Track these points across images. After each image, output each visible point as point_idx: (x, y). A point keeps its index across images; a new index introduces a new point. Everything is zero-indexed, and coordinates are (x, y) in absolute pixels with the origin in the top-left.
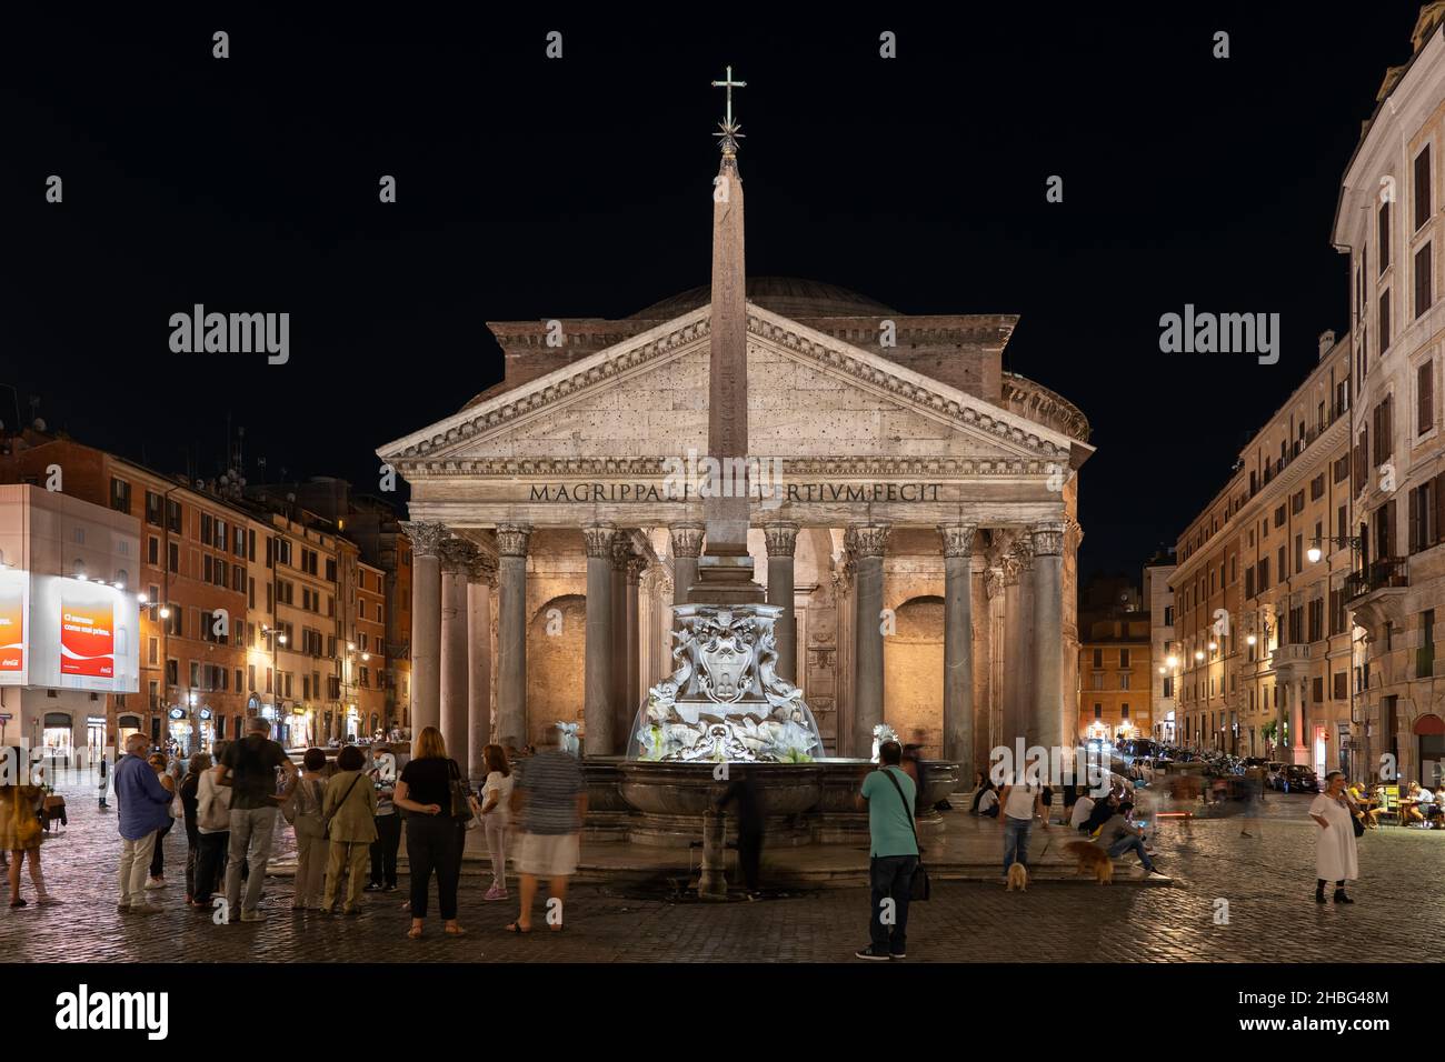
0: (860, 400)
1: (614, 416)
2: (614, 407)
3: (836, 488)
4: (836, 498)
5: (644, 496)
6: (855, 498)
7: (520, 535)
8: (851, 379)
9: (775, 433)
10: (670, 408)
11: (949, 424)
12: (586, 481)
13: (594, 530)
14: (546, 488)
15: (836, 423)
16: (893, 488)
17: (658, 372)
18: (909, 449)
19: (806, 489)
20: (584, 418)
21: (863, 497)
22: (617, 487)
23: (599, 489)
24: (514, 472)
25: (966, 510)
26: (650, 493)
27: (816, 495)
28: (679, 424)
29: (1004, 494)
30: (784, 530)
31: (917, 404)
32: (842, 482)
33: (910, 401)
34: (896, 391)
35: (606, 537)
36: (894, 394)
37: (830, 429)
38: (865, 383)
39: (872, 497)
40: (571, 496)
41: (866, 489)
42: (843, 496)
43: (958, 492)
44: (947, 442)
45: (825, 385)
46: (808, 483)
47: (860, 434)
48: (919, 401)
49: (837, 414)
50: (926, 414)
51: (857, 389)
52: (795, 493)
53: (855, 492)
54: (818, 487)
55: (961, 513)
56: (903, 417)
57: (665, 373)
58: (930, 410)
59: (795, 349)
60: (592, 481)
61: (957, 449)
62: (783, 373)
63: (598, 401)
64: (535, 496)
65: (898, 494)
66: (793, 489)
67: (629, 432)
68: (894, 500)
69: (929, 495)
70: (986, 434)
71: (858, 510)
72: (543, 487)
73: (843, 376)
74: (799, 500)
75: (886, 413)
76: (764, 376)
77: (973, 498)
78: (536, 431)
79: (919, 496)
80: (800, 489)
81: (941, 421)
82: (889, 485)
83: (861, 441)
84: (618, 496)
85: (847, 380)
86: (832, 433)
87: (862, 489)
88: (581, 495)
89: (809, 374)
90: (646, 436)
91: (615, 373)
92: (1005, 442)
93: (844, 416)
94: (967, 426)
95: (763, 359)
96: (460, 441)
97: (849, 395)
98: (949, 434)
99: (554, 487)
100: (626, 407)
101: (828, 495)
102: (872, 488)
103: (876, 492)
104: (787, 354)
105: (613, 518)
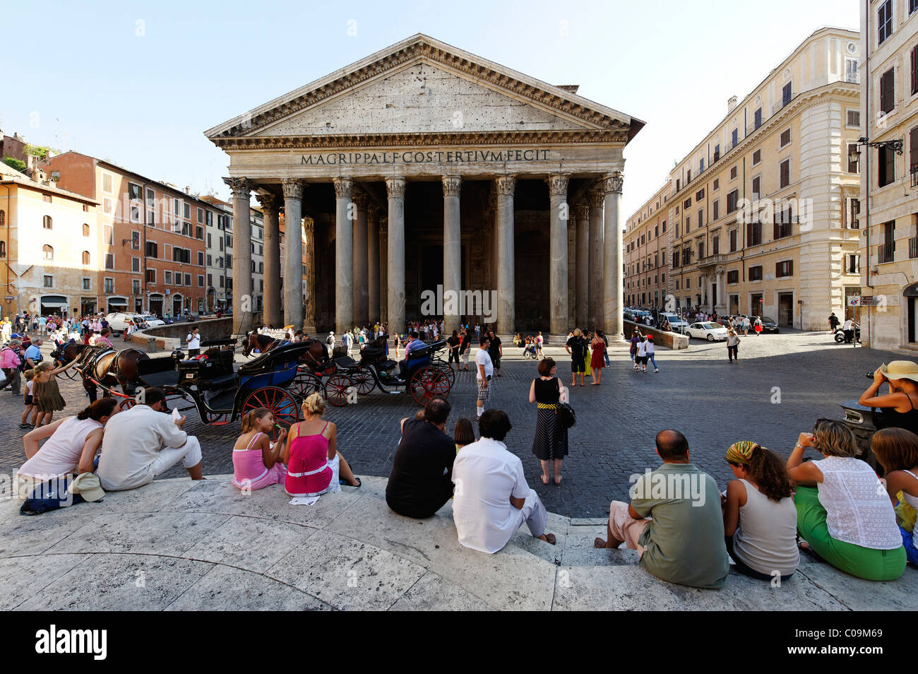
0: (499, 100)
1: (351, 112)
2: (352, 107)
3: (485, 153)
4: (484, 159)
5: (369, 160)
6: (496, 159)
7: (296, 186)
8: (494, 87)
9: (447, 121)
10: (385, 106)
11: (553, 113)
12: (335, 153)
13: (339, 182)
14: (310, 157)
15: (484, 115)
16: (519, 153)
17: (377, 86)
18: (530, 127)
19: (467, 155)
20: (333, 114)
21: (501, 160)
22: (353, 156)
23: (342, 157)
24: (291, 147)
25: (563, 165)
26: (373, 158)
27: (473, 157)
28: (389, 117)
29: (587, 155)
30: (453, 180)
31: (534, 101)
32: (488, 150)
33: (530, 100)
34: (521, 93)
35: (347, 186)
36: (519, 95)
37: (481, 119)
38: (502, 89)
39: (507, 159)
40: (325, 161)
41: (503, 154)
42: (489, 158)
43: (559, 154)
44: (552, 124)
45: (478, 92)
46: (468, 151)
47: (499, 120)
48: (535, 99)
49: (485, 109)
50: (540, 108)
51: (497, 93)
52: (460, 157)
53: (496, 156)
54: (474, 153)
55: (561, 167)
56: (526, 109)
57: (381, 86)
58: (542, 104)
59: (459, 69)
60: (338, 152)
61: (558, 127)
62: (452, 85)
63: (341, 103)
64: (304, 162)
65: (523, 156)
66: (459, 155)
67: (360, 122)
68: (520, 160)
69: (541, 156)
70: (577, 118)
71: (499, 166)
72: (309, 156)
73: (488, 85)
74: (463, 161)
75: (514, 107)
76: (441, 86)
77: (568, 158)
78: (304, 122)
79: (535, 157)
80: (463, 154)
81: (548, 111)
82: (517, 151)
83: (499, 125)
84: (353, 160)
85: (490, 88)
86: (482, 120)
87: (500, 154)
88: (331, 160)
89: (468, 85)
90: (370, 125)
91: (351, 86)
92: (588, 123)
93: (489, 109)
94: (565, 114)
95: (440, 77)
96: (258, 128)
97: (493, 97)
98: (554, 119)
99: (315, 156)
100: (358, 107)
101: (480, 158)
102: (507, 153)
103: (509, 155)
104: (455, 73)
105: (351, 174)
